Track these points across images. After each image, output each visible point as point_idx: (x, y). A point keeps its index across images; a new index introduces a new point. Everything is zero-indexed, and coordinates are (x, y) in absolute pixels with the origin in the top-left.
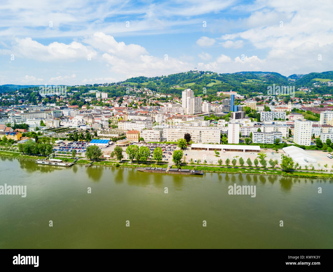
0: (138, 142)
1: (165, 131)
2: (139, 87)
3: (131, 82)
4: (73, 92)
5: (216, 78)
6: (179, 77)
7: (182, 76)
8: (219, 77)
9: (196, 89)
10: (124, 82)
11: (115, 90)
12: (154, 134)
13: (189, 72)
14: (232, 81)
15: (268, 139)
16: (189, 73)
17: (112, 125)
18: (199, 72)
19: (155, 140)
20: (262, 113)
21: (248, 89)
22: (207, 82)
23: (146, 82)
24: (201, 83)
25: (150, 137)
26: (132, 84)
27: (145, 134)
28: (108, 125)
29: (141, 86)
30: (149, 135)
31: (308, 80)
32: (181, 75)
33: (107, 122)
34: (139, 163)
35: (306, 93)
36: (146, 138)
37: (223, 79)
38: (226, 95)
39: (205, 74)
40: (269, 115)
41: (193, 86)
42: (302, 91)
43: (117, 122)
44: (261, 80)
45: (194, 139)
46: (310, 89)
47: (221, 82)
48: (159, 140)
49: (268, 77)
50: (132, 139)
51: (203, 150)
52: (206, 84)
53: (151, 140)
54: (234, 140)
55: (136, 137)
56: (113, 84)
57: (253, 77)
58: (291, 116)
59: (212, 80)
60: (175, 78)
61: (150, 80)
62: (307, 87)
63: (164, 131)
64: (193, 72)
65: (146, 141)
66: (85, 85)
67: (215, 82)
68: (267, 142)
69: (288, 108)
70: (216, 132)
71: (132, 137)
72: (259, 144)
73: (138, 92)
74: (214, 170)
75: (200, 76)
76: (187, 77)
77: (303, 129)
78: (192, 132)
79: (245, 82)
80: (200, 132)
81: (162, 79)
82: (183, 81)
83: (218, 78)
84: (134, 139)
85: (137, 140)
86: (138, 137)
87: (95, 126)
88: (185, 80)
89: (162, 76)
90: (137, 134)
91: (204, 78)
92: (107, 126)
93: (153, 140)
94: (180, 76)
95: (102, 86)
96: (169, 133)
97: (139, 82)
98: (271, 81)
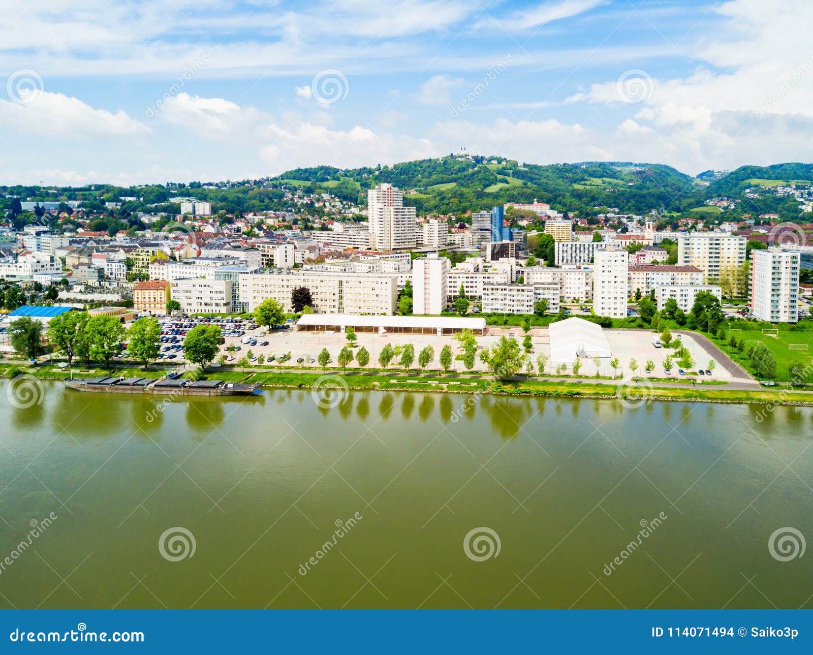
0: (164, 312)
1: (245, 283)
2: (308, 191)
3: (294, 179)
4: (121, 201)
5: (513, 172)
6: (419, 169)
7: (429, 167)
8: (520, 171)
9: (455, 197)
10: (275, 179)
11: (243, 198)
12: (210, 289)
13: (447, 157)
14: (551, 180)
15: (518, 300)
16: (447, 159)
17: (134, 273)
18: (470, 158)
19: (214, 308)
20: (563, 245)
21: (585, 199)
22: (487, 182)
23: (334, 179)
24: (471, 183)
25: (199, 301)
26: (295, 183)
27: (187, 292)
28: (125, 273)
29: (315, 188)
30: (195, 293)
31: (734, 182)
32: (425, 165)
33: (122, 265)
34: (90, 368)
35: (723, 211)
36: (189, 301)
37: (529, 174)
38: (519, 210)
39: (485, 162)
40: (580, 252)
41: (449, 190)
42: (716, 205)
43: (148, 263)
44: (623, 180)
45: (323, 303)
46: (734, 201)
47: (522, 181)
48: (225, 308)
49: (640, 172)
50: (147, 305)
51: (328, 332)
52: (482, 186)
53: (204, 307)
54: (429, 304)
55: (158, 300)
56: (243, 183)
57: (605, 174)
58: (641, 255)
59: (499, 177)
60: (411, 172)
61: (346, 175)
62: (728, 197)
63: (241, 283)
64: (456, 157)
65: (189, 310)
66: (165, 185)
67: (507, 182)
68: (518, 311)
69: (646, 238)
70: (379, 283)
71: (147, 300)
72: (495, 314)
73: (302, 204)
74: (300, 382)
75: (473, 167)
76: (439, 169)
77: (606, 272)
78: (318, 283)
79: (583, 185)
80: (341, 283)
81: (377, 173)
82: (427, 180)
83: (517, 174)
84: (152, 305)
85: (161, 308)
86: (164, 299)
87: (80, 274)
88: (434, 177)
89: (379, 165)
90: (163, 292)
91: (480, 172)
92: (122, 275)
93: (207, 308)
94: (424, 167)
95: (211, 187)
96: (256, 288)
97: (315, 180)
98: (648, 182)
